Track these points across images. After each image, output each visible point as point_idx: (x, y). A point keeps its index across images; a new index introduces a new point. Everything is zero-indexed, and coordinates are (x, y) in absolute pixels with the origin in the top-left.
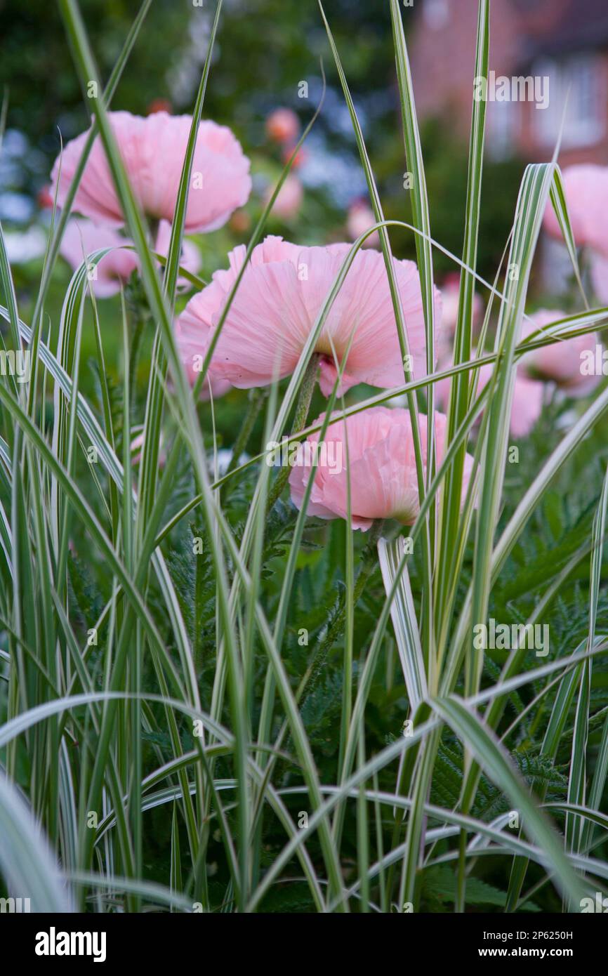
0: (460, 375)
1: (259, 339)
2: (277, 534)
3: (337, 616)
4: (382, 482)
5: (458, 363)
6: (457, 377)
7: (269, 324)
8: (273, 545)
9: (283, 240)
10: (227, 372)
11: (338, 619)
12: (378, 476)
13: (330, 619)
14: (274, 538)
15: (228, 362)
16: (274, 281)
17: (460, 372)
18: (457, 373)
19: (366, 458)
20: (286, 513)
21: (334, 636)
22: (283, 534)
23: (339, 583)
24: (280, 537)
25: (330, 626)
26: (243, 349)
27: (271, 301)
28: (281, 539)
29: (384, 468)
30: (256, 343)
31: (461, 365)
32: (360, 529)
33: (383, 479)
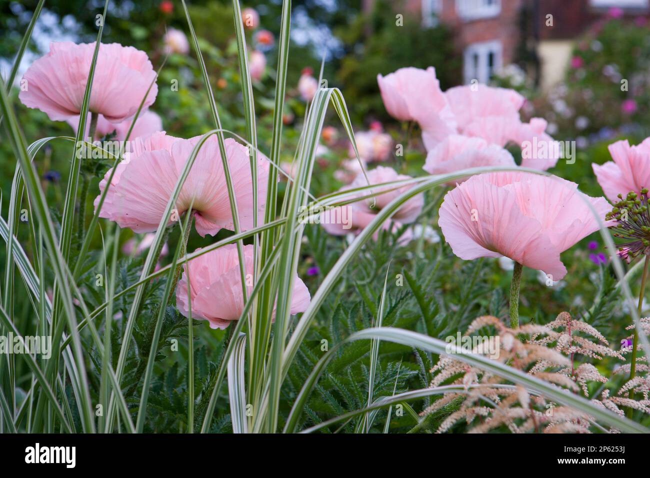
0: (268, 231)
1: (148, 201)
2: (168, 331)
3: (208, 386)
4: (233, 296)
5: (267, 222)
6: (267, 232)
7: (155, 192)
8: (166, 338)
9: (166, 134)
10: (128, 222)
11: (209, 389)
12: (231, 293)
13: (204, 389)
14: (167, 333)
15: (128, 216)
16: (156, 162)
17: (270, 228)
18: (266, 229)
19: (222, 281)
20: (176, 315)
21: (206, 400)
22: (173, 330)
23: (210, 363)
24: (172, 332)
25: (203, 393)
26: (138, 208)
27: (155, 176)
28: (172, 334)
29: (235, 286)
30: (145, 203)
31: (270, 223)
32: (219, 328)
33: (234, 294)
